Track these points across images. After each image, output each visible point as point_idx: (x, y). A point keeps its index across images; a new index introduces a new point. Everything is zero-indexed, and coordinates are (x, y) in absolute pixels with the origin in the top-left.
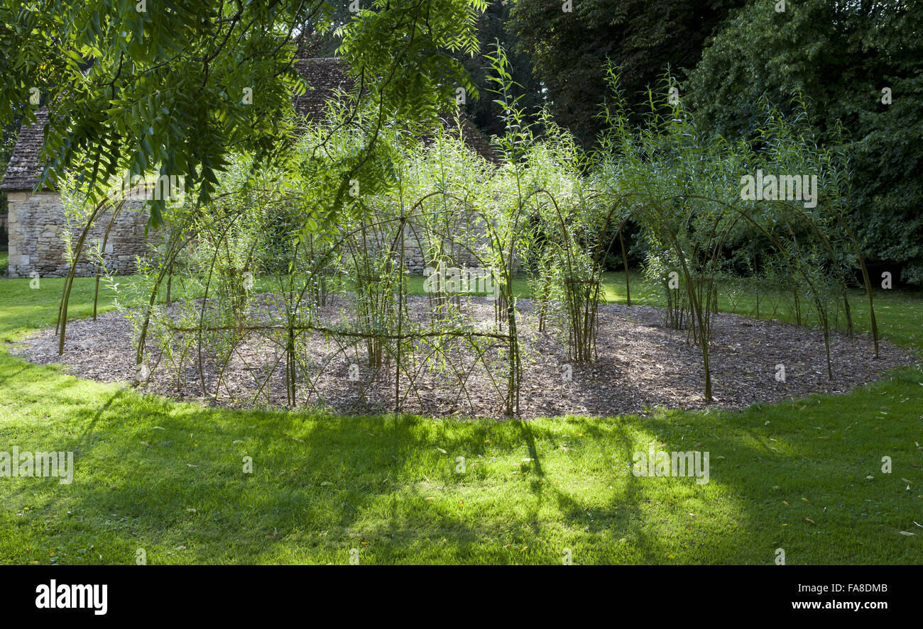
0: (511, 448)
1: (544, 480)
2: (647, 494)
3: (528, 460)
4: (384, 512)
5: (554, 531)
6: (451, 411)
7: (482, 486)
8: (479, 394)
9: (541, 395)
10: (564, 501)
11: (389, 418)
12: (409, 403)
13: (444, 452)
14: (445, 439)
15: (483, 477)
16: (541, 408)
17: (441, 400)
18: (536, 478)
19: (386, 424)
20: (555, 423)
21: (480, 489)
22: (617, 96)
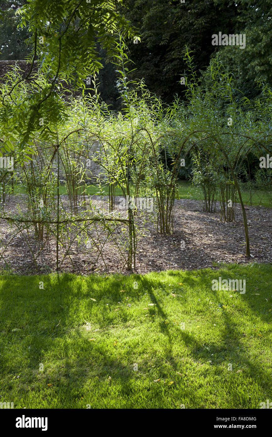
0: (139, 296)
1: (167, 320)
2: (241, 329)
3: (152, 305)
4: (60, 353)
5: (188, 365)
6: (93, 269)
7: (127, 327)
8: (108, 257)
9: (146, 256)
10: (187, 339)
11: (53, 276)
12: (65, 264)
13: (94, 300)
14: (93, 291)
15: (125, 320)
16: (149, 265)
17: (84, 261)
18: (162, 320)
19: (52, 281)
20: (161, 276)
21: (126, 330)
22: (191, 70)
